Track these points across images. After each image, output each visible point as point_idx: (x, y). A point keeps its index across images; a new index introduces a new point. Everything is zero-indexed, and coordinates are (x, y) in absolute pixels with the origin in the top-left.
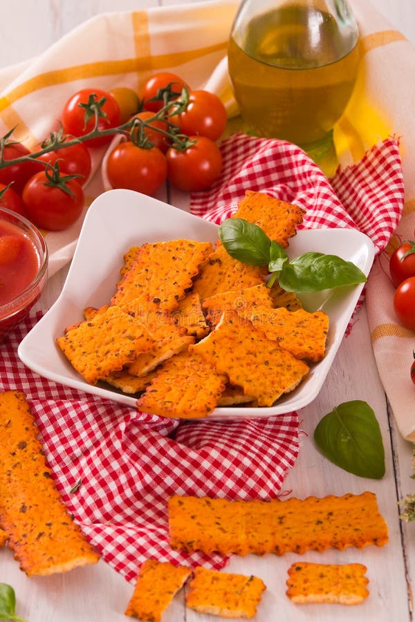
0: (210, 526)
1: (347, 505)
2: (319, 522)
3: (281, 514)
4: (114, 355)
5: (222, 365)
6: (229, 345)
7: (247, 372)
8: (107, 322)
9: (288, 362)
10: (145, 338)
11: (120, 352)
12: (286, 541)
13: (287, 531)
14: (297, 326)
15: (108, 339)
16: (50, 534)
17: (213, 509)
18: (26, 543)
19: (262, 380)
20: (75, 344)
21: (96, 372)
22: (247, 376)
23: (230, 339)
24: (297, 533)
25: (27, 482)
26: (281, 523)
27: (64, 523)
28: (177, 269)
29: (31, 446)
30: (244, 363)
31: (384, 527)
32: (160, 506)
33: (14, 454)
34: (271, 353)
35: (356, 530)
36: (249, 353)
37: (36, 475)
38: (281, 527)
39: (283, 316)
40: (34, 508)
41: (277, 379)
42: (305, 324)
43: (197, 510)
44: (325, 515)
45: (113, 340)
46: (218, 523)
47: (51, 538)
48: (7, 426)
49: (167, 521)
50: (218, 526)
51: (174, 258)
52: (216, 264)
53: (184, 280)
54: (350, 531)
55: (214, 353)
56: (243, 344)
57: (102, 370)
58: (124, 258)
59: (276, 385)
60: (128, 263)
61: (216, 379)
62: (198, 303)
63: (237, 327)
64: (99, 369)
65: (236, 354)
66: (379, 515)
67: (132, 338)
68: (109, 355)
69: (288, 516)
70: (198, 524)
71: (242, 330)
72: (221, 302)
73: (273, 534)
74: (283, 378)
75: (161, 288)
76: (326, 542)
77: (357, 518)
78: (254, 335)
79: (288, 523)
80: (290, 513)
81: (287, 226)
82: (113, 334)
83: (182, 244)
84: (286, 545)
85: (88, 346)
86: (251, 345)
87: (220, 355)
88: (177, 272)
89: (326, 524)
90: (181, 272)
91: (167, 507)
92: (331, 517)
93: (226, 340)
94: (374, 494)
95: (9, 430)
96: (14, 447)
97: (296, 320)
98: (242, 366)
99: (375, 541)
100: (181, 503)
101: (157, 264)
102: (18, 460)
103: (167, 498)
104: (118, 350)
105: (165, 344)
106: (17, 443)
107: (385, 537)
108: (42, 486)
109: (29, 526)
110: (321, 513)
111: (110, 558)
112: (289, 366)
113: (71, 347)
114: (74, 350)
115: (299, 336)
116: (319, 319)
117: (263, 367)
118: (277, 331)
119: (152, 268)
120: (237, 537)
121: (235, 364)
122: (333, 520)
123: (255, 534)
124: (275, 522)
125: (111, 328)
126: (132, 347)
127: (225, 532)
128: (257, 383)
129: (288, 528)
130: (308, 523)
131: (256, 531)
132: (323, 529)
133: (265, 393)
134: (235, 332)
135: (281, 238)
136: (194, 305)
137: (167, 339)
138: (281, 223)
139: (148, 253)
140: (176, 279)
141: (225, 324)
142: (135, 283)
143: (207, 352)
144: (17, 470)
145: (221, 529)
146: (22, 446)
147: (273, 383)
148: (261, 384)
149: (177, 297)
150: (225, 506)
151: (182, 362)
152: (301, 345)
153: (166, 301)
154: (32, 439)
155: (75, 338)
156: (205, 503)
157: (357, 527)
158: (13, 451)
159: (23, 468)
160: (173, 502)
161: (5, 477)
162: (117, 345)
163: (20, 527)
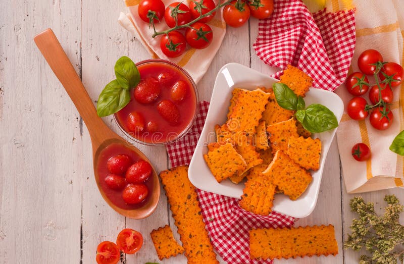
0: (267, 246)
1: (322, 232)
2: (311, 242)
3: (295, 236)
4: (229, 172)
5: (276, 182)
6: (279, 171)
7: (286, 185)
8: (226, 152)
9: (303, 177)
10: (242, 166)
11: (232, 170)
12: (297, 253)
13: (298, 247)
14: (308, 149)
15: (226, 161)
16: (202, 252)
17: (268, 236)
18: (192, 257)
19: (292, 189)
20: (212, 161)
21: (221, 179)
22: (285, 186)
23: (280, 167)
24: (301, 248)
25: (192, 219)
26: (295, 242)
27: (208, 246)
28: (256, 109)
29: (193, 197)
30: (285, 179)
31: (336, 247)
32: (246, 236)
33: (186, 203)
34: (296, 172)
35: (325, 248)
36: (288, 173)
37: (195, 214)
38: (295, 245)
39: (302, 143)
40: (195, 237)
41: (298, 188)
42: (311, 148)
43: (262, 238)
44: (313, 238)
45: (228, 162)
46: (270, 244)
47: (202, 255)
48: (183, 186)
49: (249, 245)
50: (269, 246)
51: (255, 101)
52: (273, 102)
53: (259, 116)
54: (323, 248)
55: (272, 176)
56: (285, 169)
57: (224, 178)
58: (232, 93)
59: (298, 191)
60: (234, 97)
61: (272, 187)
62: (265, 129)
63: (283, 160)
64: (222, 177)
65: (282, 176)
66: (335, 240)
67: (237, 164)
68: (227, 170)
69: (298, 238)
70: (262, 246)
71: (285, 161)
72: (275, 129)
73: (292, 248)
74: (301, 187)
75: (249, 120)
76: (313, 254)
77: (326, 240)
78: (290, 164)
79: (298, 242)
80: (299, 236)
81: (306, 88)
82: (229, 159)
83: (258, 93)
84: (297, 255)
85: (218, 164)
86: (288, 169)
87: (275, 177)
88: (256, 111)
89: (313, 243)
90: (258, 110)
91: (249, 236)
92: (316, 239)
93: (278, 168)
94: (333, 226)
95: (183, 189)
96: (186, 198)
97: (307, 145)
98: (284, 181)
99: (333, 254)
100: (255, 235)
101: (247, 104)
102: (187, 206)
103: (249, 232)
104: (231, 168)
105: (250, 162)
106: (187, 196)
107: (337, 253)
108: (198, 220)
109: (193, 246)
110: (311, 236)
111: (225, 259)
112: (304, 179)
113: (210, 162)
114: (212, 164)
115: (308, 156)
116: (317, 144)
117: (293, 181)
118: (299, 154)
119: (245, 107)
120: (277, 252)
121: (281, 181)
122: (316, 241)
123: (284, 249)
124: (293, 240)
125: (227, 156)
126: (237, 169)
127: (272, 250)
128: (290, 190)
129: (298, 245)
130: (306, 242)
131: (285, 248)
132: (312, 246)
133: (293, 195)
134: (281, 163)
135: (302, 94)
136: (263, 130)
137: (251, 159)
138: (303, 86)
139: (243, 97)
140: (256, 115)
141: (278, 159)
142: (238, 116)
143: (270, 176)
144: (187, 212)
145: (271, 248)
146: (189, 197)
147: (297, 190)
148: (292, 191)
149: (256, 127)
150: (272, 234)
151: (258, 172)
152: (309, 162)
153: (251, 130)
154: (193, 192)
155: (212, 157)
156: (264, 233)
157: (326, 246)
158: (185, 201)
159: (190, 210)
160: (252, 234)
161: (183, 215)
162: (230, 166)
163: (189, 245)
